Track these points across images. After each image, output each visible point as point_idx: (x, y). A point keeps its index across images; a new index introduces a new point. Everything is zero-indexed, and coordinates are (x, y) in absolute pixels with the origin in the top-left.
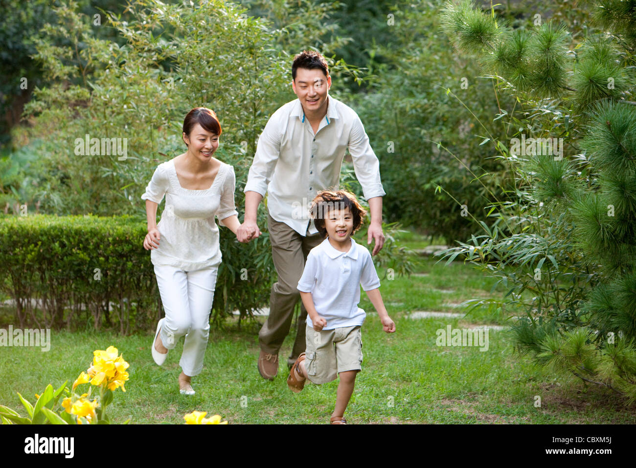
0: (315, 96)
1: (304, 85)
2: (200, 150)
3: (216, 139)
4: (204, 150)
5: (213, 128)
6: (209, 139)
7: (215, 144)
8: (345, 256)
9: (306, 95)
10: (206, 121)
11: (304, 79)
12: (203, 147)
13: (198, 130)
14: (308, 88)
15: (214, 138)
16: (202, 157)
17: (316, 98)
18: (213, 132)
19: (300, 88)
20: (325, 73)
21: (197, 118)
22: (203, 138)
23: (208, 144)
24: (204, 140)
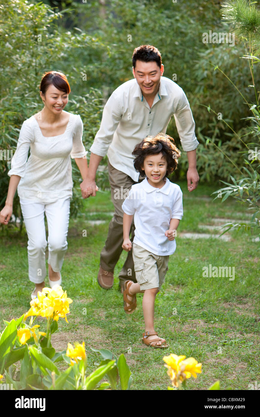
0: (150, 83)
1: (141, 74)
2: (53, 106)
3: (66, 97)
4: (56, 105)
5: (63, 88)
6: (60, 97)
7: (65, 100)
8: (158, 191)
9: (143, 82)
10: (58, 83)
11: (142, 70)
12: (56, 103)
13: (52, 89)
14: (145, 77)
15: (65, 96)
16: (55, 111)
17: (151, 84)
18: (64, 91)
19: (138, 76)
20: (159, 65)
21: (51, 80)
22: (55, 96)
23: (60, 101)
24: (56, 98)
